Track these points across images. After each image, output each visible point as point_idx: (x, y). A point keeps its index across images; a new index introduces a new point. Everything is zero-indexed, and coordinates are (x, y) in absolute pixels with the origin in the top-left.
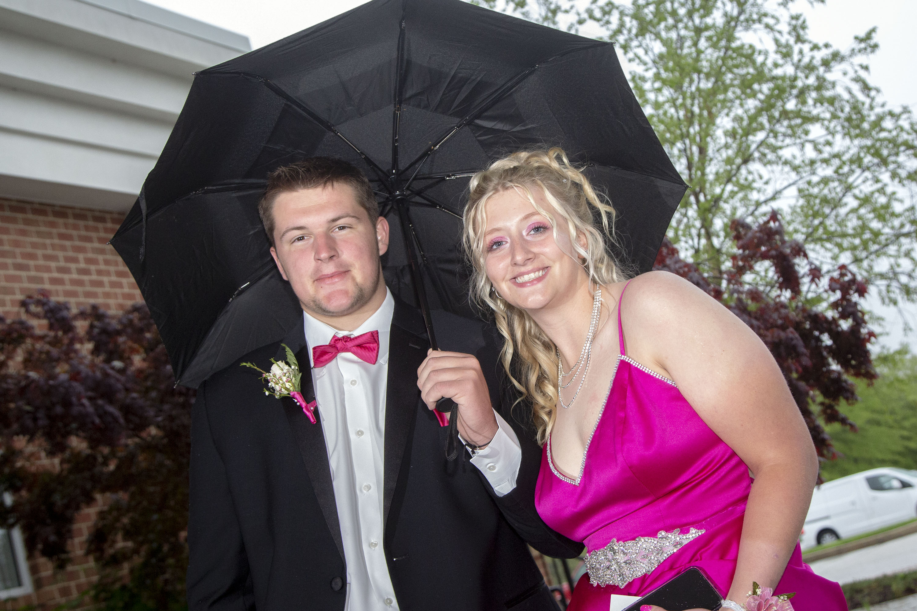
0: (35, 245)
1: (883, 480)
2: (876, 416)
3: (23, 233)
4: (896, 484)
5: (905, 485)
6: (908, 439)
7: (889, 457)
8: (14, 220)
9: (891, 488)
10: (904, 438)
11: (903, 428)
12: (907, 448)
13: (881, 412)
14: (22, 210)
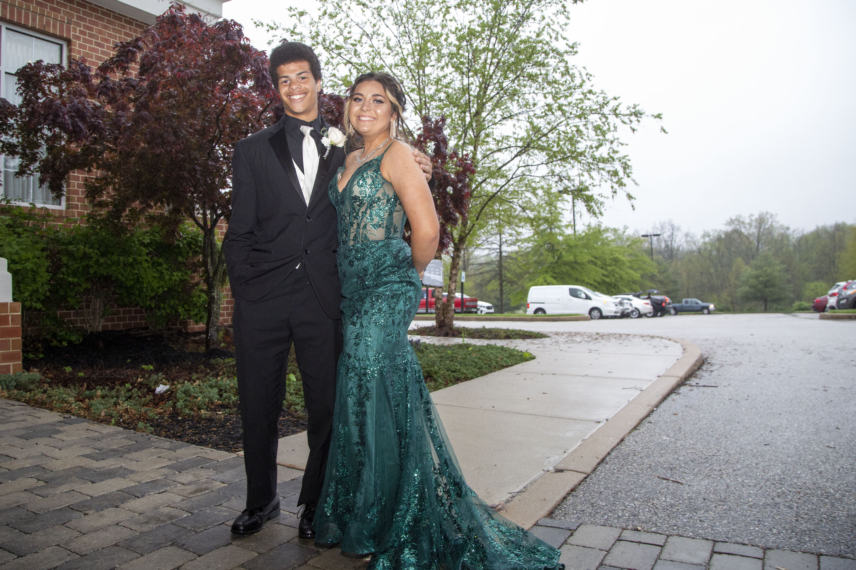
0: (110, 35)
1: (579, 292)
2: (593, 259)
3: (106, 27)
4: (583, 296)
5: (588, 298)
6: (607, 276)
7: (591, 282)
8: (102, 20)
9: (580, 298)
10: (603, 275)
11: (606, 270)
12: (603, 280)
13: (596, 258)
14: (108, 15)
